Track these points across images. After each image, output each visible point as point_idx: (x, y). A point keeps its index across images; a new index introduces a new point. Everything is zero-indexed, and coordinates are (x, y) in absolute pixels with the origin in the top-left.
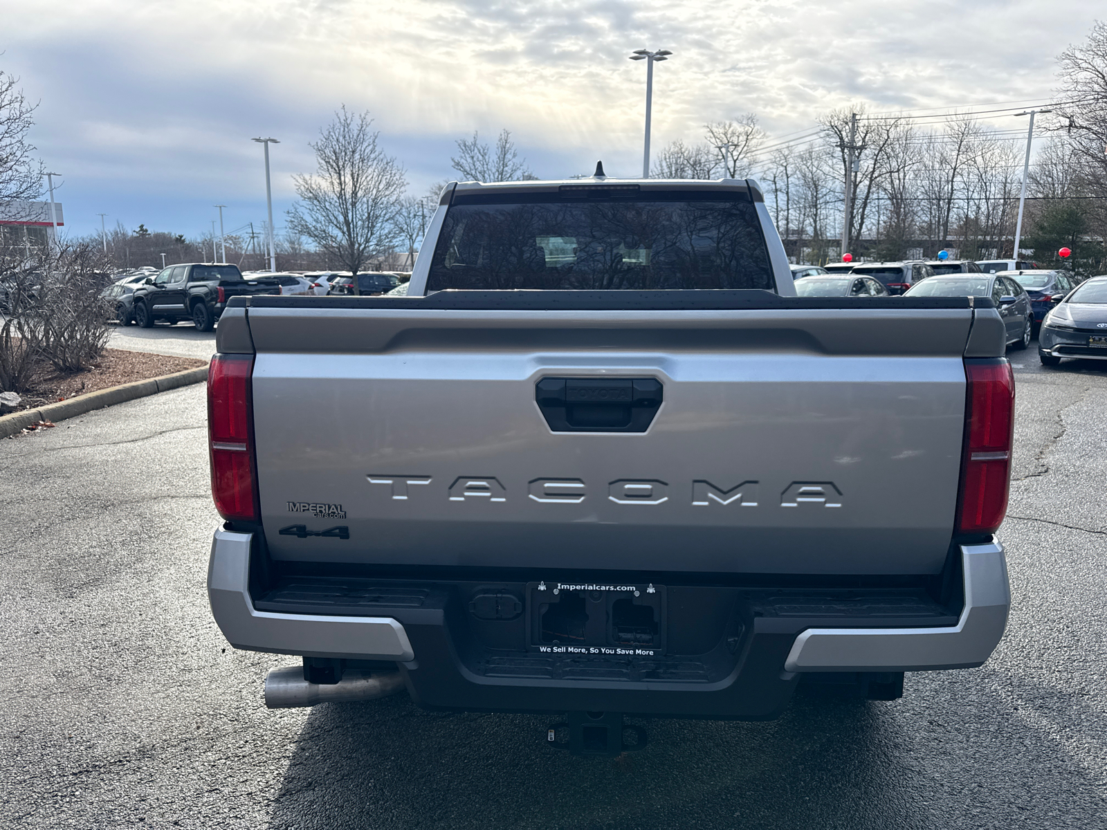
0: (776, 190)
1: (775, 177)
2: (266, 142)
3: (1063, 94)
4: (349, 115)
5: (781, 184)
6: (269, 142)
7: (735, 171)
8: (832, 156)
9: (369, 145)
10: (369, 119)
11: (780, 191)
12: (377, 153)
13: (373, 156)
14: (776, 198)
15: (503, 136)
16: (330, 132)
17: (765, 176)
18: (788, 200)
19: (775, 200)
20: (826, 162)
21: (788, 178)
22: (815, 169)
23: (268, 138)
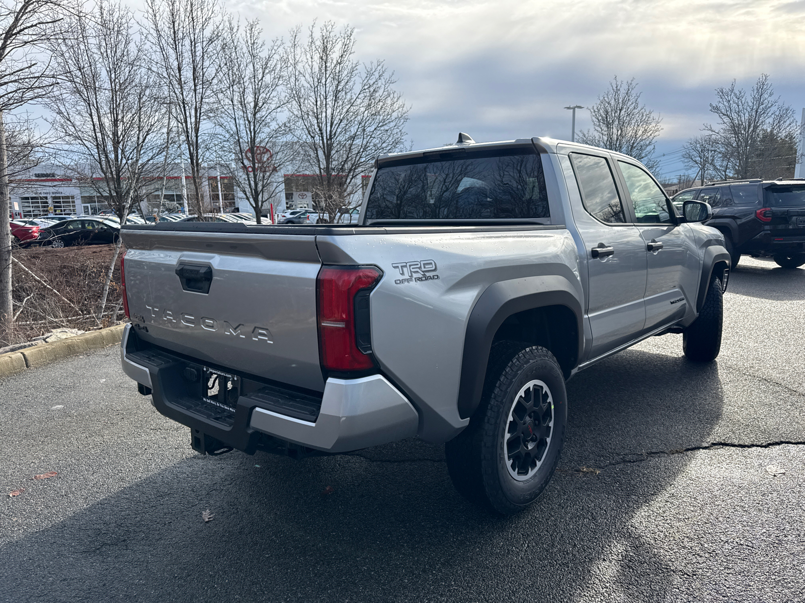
2: (574, 109)
4: (619, 83)
6: (576, 108)
9: (632, 103)
10: (634, 84)
12: (639, 108)
13: (636, 111)
15: (761, 80)
16: (604, 98)
23: (575, 106)
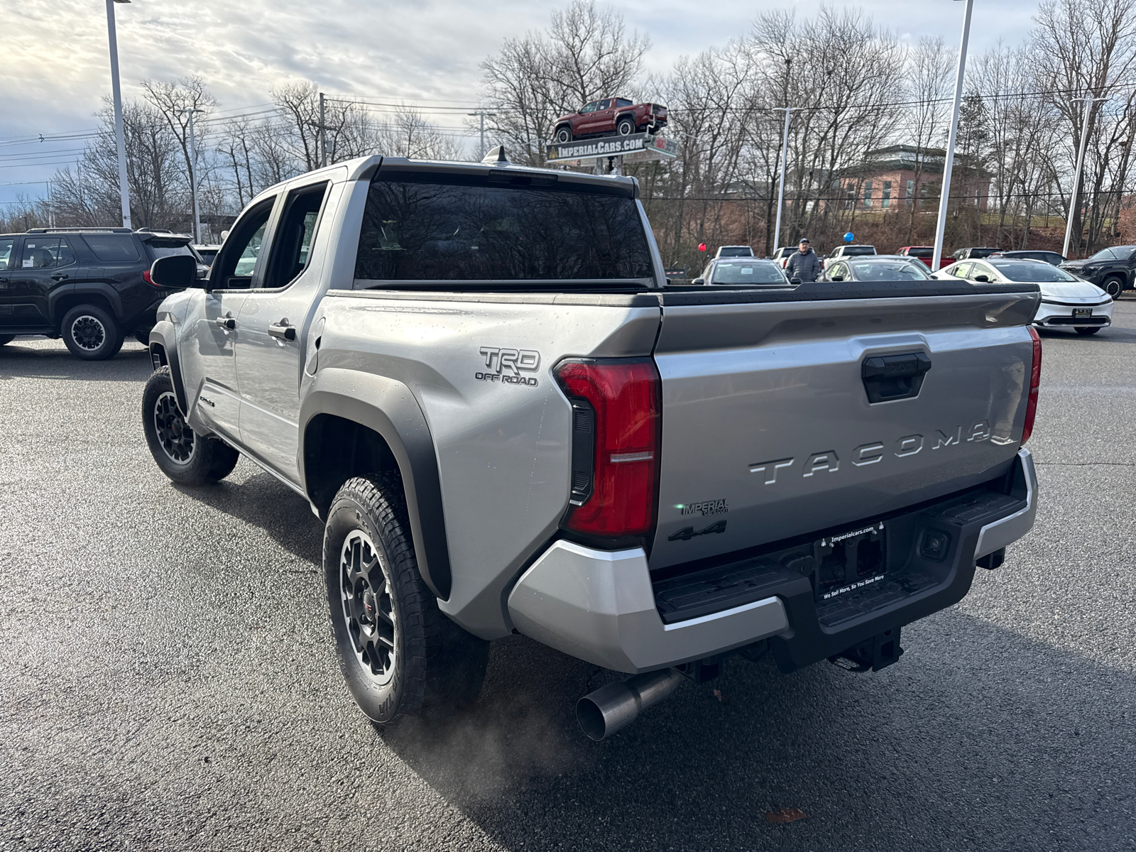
0: (236, 164)
1: (232, 150)
3: (487, 100)
5: (240, 158)
7: (185, 138)
8: (291, 133)
11: (241, 165)
14: (236, 171)
17: (220, 147)
18: (250, 175)
19: (235, 174)
20: (285, 139)
21: (247, 152)
22: (273, 145)
